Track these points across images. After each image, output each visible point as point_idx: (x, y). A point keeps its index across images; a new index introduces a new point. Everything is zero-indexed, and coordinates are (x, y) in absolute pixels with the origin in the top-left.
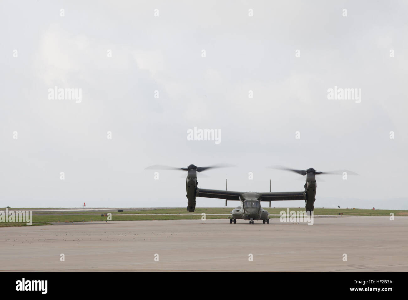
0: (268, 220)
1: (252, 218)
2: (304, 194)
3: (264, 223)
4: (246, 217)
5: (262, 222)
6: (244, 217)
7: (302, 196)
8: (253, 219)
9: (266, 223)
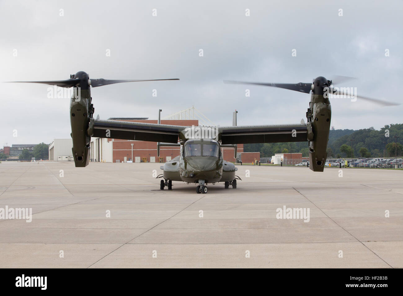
0: (235, 181)
1: (203, 179)
2: (308, 128)
3: (227, 187)
4: (189, 177)
5: (224, 186)
6: (184, 177)
7: (305, 132)
8: (204, 181)
9: (231, 186)
